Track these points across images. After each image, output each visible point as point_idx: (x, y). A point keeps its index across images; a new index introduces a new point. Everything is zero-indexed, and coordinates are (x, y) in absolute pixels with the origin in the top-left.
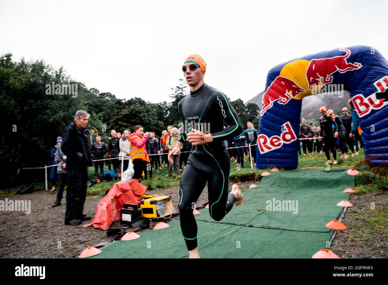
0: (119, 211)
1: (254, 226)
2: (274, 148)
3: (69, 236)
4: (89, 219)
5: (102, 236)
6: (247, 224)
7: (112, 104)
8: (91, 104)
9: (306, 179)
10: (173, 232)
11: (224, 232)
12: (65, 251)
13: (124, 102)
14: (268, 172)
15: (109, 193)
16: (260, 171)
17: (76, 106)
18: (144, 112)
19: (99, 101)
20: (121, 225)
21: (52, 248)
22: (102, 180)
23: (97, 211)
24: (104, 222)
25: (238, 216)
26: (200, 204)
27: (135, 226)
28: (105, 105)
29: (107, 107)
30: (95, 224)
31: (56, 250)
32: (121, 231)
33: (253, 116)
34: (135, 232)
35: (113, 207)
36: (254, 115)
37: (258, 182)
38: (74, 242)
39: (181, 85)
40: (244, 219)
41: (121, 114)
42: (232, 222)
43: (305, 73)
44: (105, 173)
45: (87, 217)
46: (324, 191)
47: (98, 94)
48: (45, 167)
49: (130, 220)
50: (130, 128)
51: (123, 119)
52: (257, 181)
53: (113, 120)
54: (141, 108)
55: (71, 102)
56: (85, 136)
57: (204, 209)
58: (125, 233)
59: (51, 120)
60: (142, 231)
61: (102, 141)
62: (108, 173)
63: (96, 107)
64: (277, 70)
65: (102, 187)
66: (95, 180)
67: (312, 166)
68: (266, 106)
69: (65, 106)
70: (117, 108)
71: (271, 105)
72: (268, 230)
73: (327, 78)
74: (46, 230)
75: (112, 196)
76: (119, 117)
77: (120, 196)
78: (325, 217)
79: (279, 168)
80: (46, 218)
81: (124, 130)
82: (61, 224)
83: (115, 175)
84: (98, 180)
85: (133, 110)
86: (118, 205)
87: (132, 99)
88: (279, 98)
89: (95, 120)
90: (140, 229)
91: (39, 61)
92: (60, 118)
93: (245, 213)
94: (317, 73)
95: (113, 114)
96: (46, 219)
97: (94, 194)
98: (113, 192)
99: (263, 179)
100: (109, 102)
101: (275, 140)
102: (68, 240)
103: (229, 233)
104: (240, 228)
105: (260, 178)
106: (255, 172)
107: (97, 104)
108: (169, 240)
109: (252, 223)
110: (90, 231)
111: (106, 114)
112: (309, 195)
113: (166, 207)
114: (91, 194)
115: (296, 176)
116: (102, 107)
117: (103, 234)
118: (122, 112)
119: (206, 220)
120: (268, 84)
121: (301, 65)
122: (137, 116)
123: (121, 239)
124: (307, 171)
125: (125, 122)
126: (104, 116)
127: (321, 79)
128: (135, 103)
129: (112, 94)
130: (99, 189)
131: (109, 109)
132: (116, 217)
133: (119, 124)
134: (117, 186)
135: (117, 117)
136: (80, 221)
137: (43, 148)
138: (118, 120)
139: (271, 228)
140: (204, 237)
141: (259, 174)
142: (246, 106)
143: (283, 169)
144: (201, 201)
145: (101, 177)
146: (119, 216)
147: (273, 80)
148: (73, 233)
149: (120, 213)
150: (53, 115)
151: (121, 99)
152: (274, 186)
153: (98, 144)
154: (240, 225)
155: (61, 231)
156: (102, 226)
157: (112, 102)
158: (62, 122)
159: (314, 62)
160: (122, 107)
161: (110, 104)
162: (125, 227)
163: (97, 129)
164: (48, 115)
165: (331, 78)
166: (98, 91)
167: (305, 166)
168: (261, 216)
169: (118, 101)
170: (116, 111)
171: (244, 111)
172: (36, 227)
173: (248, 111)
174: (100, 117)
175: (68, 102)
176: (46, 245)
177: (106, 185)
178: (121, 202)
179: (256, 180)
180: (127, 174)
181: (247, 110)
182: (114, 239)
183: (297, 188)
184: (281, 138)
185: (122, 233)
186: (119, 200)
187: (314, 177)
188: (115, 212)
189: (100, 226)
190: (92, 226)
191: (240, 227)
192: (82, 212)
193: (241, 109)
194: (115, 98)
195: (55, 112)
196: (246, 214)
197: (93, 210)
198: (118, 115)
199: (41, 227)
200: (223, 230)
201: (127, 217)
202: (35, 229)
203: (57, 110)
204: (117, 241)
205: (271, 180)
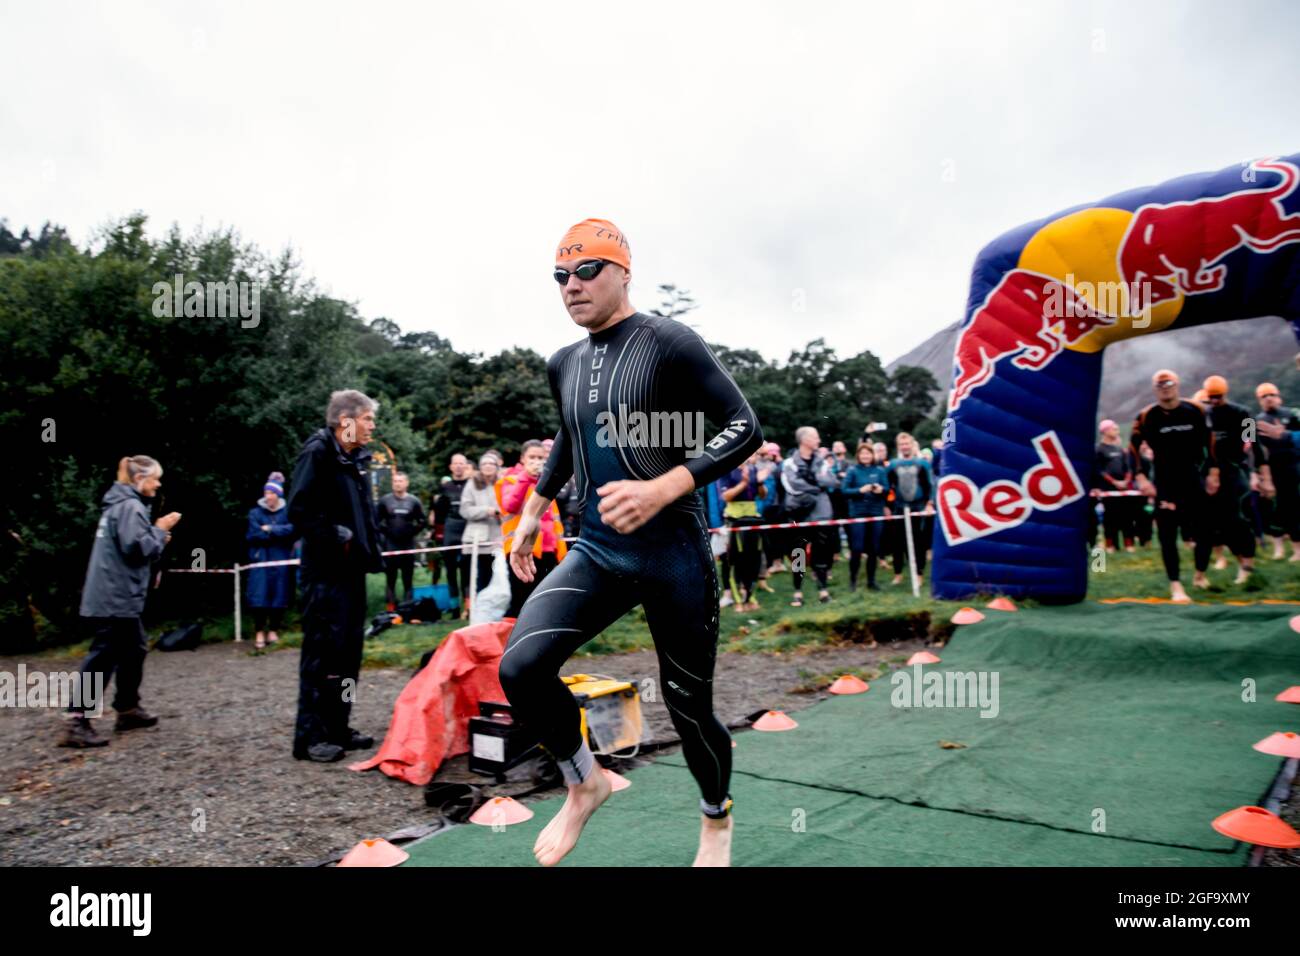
0: (462, 725)
1: (933, 803)
2: (996, 526)
3: (307, 797)
4: (368, 744)
5: (411, 806)
6: (901, 795)
7: (442, 370)
8: (374, 370)
9: (1124, 640)
10: (644, 809)
11: (821, 818)
12: (294, 844)
13: (479, 361)
14: (978, 609)
15: (432, 661)
16: (948, 605)
17: (329, 377)
18: (543, 396)
19: (400, 360)
20: (470, 770)
21: (255, 830)
22: (407, 620)
23: (393, 722)
24: (415, 758)
25: (871, 764)
26: (736, 715)
27: (516, 778)
28: (418, 371)
29: (425, 378)
30: (388, 761)
31: (268, 840)
32: (470, 791)
33: (916, 409)
34: (516, 797)
35: (444, 709)
36: (919, 406)
37: (939, 645)
38: (322, 817)
39: (665, 305)
40: (895, 776)
41: (470, 404)
42: (849, 786)
43: (1114, 256)
44: (417, 595)
45: (361, 737)
46: (1194, 689)
47: (396, 337)
48: (233, 568)
49: (499, 757)
50: (498, 450)
51: (477, 418)
52: (936, 640)
53: (445, 420)
54: (535, 383)
55: (314, 363)
56: (362, 473)
57: (747, 733)
58: (484, 800)
59: (254, 420)
60: (539, 798)
61: (410, 489)
62: (427, 595)
63: (391, 378)
64: (1009, 249)
65: (409, 640)
66: (386, 616)
67: (1143, 594)
68: (968, 375)
69: (296, 377)
70: (455, 383)
71: (986, 373)
72: (983, 822)
73: (1200, 273)
74: (236, 769)
75: (443, 672)
76: (462, 411)
77: (469, 673)
78: (1209, 792)
79: (1018, 598)
80: (236, 731)
81: (482, 454)
82: (281, 756)
83: (453, 603)
84: (393, 618)
85: (507, 390)
86: (463, 705)
87: (505, 353)
88: (1016, 347)
89: (387, 421)
90: (532, 788)
91: (223, 235)
92: (283, 413)
93: (898, 754)
94: (1163, 257)
95: (444, 402)
96: (238, 734)
97: (383, 663)
98: (447, 661)
99: (958, 633)
100: (430, 363)
101: (1000, 497)
102: (303, 809)
103: (840, 823)
104: (880, 808)
105: (948, 631)
106: (928, 609)
107: (392, 369)
108: (631, 833)
109: (925, 794)
110: (371, 786)
111: (421, 401)
112: (1136, 701)
113: (619, 720)
114: (372, 661)
115: (1082, 630)
116: (408, 379)
117: (412, 797)
118: (472, 394)
119: (756, 771)
120: (976, 298)
121: (1100, 228)
122: (521, 409)
123: (472, 819)
124: (1126, 613)
125: (481, 427)
126: (415, 409)
127: (1175, 276)
128: (514, 367)
129: (442, 338)
130: (399, 649)
131: (431, 385)
132: (452, 745)
133: (461, 435)
134: (460, 640)
135: (457, 412)
136: (340, 748)
137: (230, 507)
138: (459, 421)
139: (992, 814)
140: (753, 832)
141: (945, 616)
142: (890, 374)
143: (1029, 601)
144: (737, 705)
145: (406, 607)
146: (465, 740)
147: (994, 283)
148: (319, 789)
149: (466, 732)
150: (259, 404)
151: (469, 352)
152: (998, 661)
153: (399, 499)
154: (881, 798)
155: (282, 779)
156: (408, 770)
157: (440, 363)
158: (285, 427)
159: (1148, 217)
160: (472, 378)
161: (433, 369)
162: (484, 781)
163: (395, 451)
164: (246, 405)
165: (1217, 274)
166: (396, 326)
167: (1115, 592)
168: (956, 768)
169: (458, 359)
170: (452, 391)
171: (882, 392)
172: (209, 758)
173: (897, 395)
174: (404, 412)
175: (306, 362)
176: (237, 821)
177: (422, 634)
178: (469, 693)
179: (930, 638)
180: (490, 601)
181: (893, 389)
182: (449, 818)
183: (1088, 673)
184: (1023, 488)
185: (476, 801)
186: (464, 687)
187: (1156, 636)
188: (451, 726)
189: (403, 770)
190: (376, 768)
191: (880, 804)
192: (347, 721)
193: (875, 387)
194: (451, 349)
195: (267, 396)
196: (899, 758)
197: (379, 715)
198: (459, 405)
199: (224, 760)
200: (820, 813)
201: (490, 747)
202: (206, 766)
203: (273, 389)
204: (459, 825)
205: (988, 639)
